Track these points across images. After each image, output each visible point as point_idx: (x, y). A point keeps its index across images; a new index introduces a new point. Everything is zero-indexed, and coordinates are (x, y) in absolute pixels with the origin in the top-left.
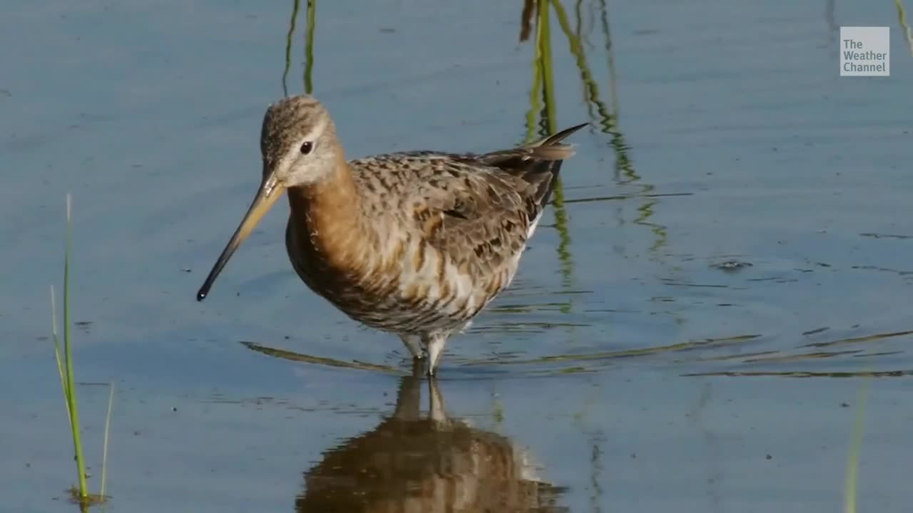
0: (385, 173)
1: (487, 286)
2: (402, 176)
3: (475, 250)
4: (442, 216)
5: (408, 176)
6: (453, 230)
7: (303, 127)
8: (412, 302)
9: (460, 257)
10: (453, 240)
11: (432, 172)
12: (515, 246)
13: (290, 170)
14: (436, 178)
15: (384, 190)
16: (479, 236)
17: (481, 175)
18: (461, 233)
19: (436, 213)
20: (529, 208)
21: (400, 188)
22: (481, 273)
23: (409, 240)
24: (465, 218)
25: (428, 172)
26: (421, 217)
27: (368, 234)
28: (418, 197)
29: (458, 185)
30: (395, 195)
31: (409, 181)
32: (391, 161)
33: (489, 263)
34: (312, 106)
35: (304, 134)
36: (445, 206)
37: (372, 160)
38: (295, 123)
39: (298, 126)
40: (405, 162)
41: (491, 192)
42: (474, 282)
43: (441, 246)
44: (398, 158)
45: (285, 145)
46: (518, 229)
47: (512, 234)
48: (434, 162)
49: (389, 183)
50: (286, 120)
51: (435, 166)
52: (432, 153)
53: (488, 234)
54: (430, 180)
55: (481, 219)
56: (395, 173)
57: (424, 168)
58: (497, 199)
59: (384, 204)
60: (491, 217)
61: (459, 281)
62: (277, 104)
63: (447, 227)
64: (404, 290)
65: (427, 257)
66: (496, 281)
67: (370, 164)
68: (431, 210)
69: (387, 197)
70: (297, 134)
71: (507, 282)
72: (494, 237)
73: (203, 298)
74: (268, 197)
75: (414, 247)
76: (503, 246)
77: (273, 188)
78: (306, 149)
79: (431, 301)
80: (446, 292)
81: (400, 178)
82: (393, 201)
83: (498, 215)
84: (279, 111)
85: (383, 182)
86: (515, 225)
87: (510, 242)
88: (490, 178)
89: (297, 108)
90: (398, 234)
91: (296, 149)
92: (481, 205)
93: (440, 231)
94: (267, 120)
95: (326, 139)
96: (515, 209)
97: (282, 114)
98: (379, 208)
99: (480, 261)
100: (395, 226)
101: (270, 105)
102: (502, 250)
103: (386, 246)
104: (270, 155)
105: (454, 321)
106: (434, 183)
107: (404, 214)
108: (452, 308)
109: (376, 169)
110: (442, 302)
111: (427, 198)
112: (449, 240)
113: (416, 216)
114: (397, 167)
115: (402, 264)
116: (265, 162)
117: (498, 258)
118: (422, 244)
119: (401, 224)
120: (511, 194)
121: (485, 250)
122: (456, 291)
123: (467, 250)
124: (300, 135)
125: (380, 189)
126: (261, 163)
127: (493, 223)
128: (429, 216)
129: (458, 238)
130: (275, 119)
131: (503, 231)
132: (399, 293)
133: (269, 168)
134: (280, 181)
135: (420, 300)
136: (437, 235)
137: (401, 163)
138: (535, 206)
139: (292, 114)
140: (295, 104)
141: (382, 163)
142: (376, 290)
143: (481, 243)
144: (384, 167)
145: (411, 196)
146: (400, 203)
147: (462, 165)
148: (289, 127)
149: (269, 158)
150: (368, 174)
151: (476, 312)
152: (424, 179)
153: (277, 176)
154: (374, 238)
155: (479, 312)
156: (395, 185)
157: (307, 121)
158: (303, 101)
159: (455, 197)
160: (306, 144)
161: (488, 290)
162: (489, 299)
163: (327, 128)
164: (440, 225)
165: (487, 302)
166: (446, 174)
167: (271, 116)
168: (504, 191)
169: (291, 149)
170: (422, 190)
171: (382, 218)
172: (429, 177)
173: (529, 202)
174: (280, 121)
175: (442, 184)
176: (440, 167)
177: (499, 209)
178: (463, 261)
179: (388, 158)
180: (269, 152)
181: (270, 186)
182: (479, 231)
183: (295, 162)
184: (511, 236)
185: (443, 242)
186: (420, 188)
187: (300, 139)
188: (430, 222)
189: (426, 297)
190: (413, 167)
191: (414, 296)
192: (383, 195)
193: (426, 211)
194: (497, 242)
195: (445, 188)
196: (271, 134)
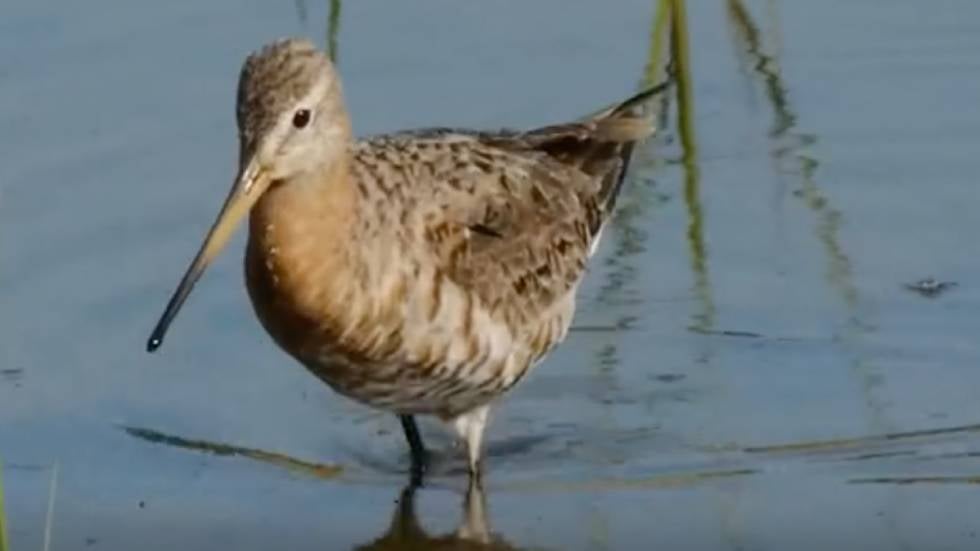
0: (383, 168)
1: (532, 340)
2: (408, 171)
3: (514, 284)
4: (467, 233)
5: (417, 173)
6: (483, 254)
7: (296, 86)
8: (424, 369)
9: (492, 298)
10: (482, 271)
11: (453, 165)
12: (571, 277)
13: (279, 152)
14: (457, 174)
15: (381, 195)
16: (518, 262)
17: (524, 167)
18: (494, 259)
19: (456, 230)
20: (589, 216)
21: (405, 191)
22: (524, 320)
23: (417, 273)
24: (500, 236)
25: (446, 166)
26: (436, 237)
27: (353, 264)
28: (431, 204)
29: (489, 185)
30: (397, 202)
31: (418, 180)
32: (393, 149)
33: (536, 304)
34: (309, 54)
35: (299, 97)
36: (470, 219)
37: (364, 145)
38: (285, 80)
39: (290, 83)
40: (414, 149)
41: (536, 196)
42: (514, 333)
43: (464, 279)
44: (403, 143)
45: (272, 115)
46: (576, 252)
47: (567, 258)
48: (454, 147)
49: (389, 184)
50: (271, 75)
51: (456, 155)
52: (450, 131)
53: (532, 259)
54: (450, 178)
55: (524, 236)
56: (398, 168)
57: (440, 159)
58: (546, 205)
59: (382, 218)
60: (537, 233)
61: (493, 334)
62: (259, 53)
63: (473, 251)
64: (411, 349)
65: (445, 297)
66: (545, 332)
67: (362, 152)
68: (451, 226)
69: (386, 207)
70: (288, 97)
71: (560, 333)
72: (541, 263)
73: (156, 346)
74: (248, 193)
75: (425, 283)
76: (555, 276)
77: (255, 180)
78: (301, 120)
79: (451, 364)
80: (474, 350)
81: (405, 175)
82: (393, 213)
83: (546, 230)
84: (262, 61)
85: (380, 182)
86: (570, 244)
87: (564, 270)
88: (535, 172)
89: (288, 57)
90: (399, 265)
91: (286, 121)
92: (522, 215)
93: (464, 257)
94: (245, 76)
95: (329, 105)
96: (569, 220)
97: (267, 67)
98: (375, 224)
99: (521, 301)
100: (396, 251)
101: (249, 53)
102: (553, 282)
103: (380, 282)
104: (250, 130)
105: (485, 394)
106: (455, 183)
107: (410, 232)
108: (483, 374)
109: (371, 160)
110: (469, 367)
111: (445, 208)
112: (476, 271)
113: (429, 236)
114: (402, 158)
115: (404, 310)
116: (243, 139)
117: (547, 296)
118: (438, 277)
119: (404, 248)
120: (566, 196)
121: (530, 284)
122: (488, 348)
123: (503, 285)
124: (292, 99)
125: (377, 194)
126: (237, 142)
127: (540, 241)
128: (447, 233)
129: (490, 266)
130: (257, 75)
131: (554, 253)
132: (404, 355)
133: (249, 149)
134: (264, 169)
135: (434, 366)
136: (459, 263)
137: (408, 152)
138: (599, 213)
139: (281, 67)
140: (284, 51)
141: (379, 151)
142: (367, 350)
143: (523, 273)
144: (382, 157)
145: (420, 204)
146: (404, 216)
147: (495, 152)
148: (277, 87)
149: (249, 135)
150: (361, 168)
151: (517, 379)
152: (440, 177)
153: (259, 162)
154: (362, 271)
155: (522, 379)
156: (398, 186)
157: (302, 78)
158: (296, 47)
159: (484, 206)
160: (301, 113)
161: (535, 345)
162: (536, 361)
163: (332, 88)
164: (463, 247)
165: (532, 365)
166: (473, 169)
167: (250, 70)
168: (556, 191)
169: (279, 120)
170: (438, 195)
171: (376, 241)
172: (448, 173)
173: (590, 206)
174: (263, 79)
175: (466, 184)
176: (464, 156)
177: (548, 220)
178: (498, 301)
179: (388, 142)
180: (248, 126)
181: (250, 176)
182: (520, 255)
183: (286, 140)
184: (565, 261)
185: (468, 273)
186: (435, 191)
187: (292, 105)
188: (449, 244)
189: (443, 358)
190: (424, 157)
191: (427, 357)
192: (380, 203)
193: (444, 227)
194: (545, 271)
195: (471, 191)
196: (251, 97)
